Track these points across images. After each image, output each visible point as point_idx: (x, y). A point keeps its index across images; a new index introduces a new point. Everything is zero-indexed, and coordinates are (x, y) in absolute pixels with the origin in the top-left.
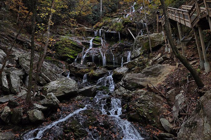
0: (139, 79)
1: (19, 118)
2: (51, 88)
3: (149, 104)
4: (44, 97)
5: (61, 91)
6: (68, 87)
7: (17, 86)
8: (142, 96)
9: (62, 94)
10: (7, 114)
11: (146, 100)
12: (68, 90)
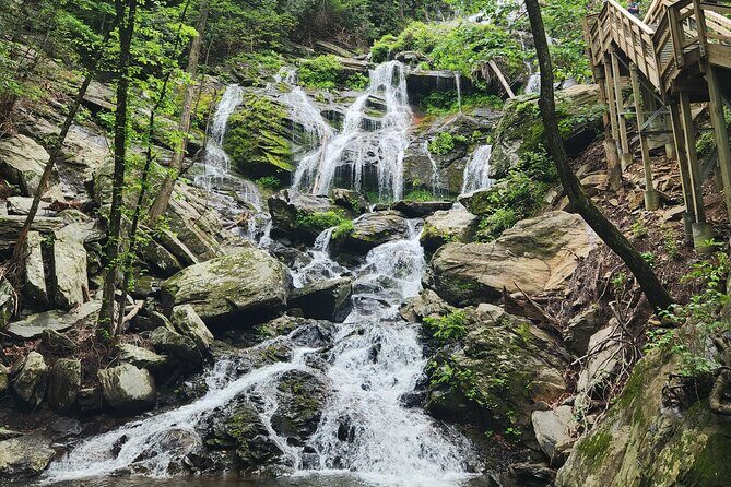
0: (486, 266)
1: (71, 394)
2: (189, 289)
3: (501, 360)
4: (161, 319)
5: (224, 298)
6: (247, 287)
7: (72, 282)
8: (480, 330)
9: (225, 308)
10: (34, 376)
11: (491, 346)
12: (246, 296)
